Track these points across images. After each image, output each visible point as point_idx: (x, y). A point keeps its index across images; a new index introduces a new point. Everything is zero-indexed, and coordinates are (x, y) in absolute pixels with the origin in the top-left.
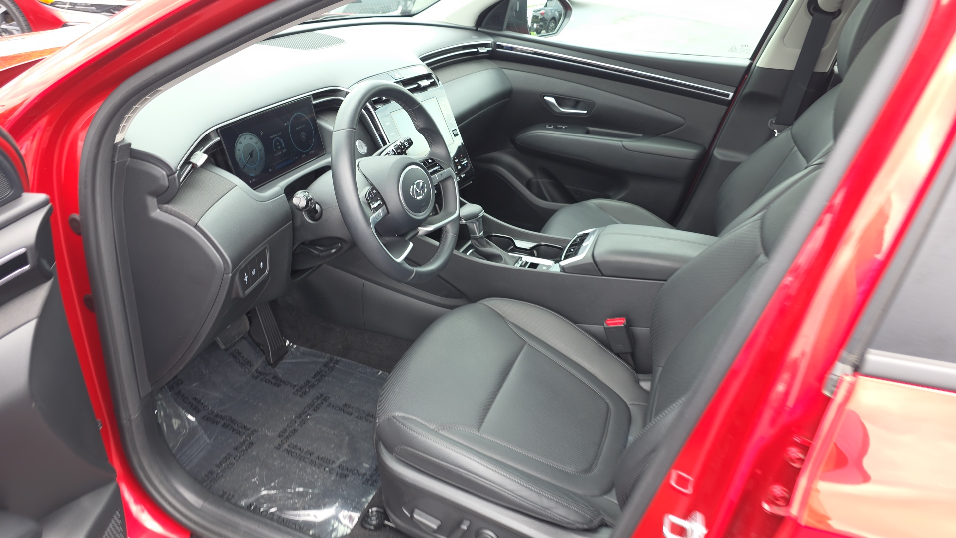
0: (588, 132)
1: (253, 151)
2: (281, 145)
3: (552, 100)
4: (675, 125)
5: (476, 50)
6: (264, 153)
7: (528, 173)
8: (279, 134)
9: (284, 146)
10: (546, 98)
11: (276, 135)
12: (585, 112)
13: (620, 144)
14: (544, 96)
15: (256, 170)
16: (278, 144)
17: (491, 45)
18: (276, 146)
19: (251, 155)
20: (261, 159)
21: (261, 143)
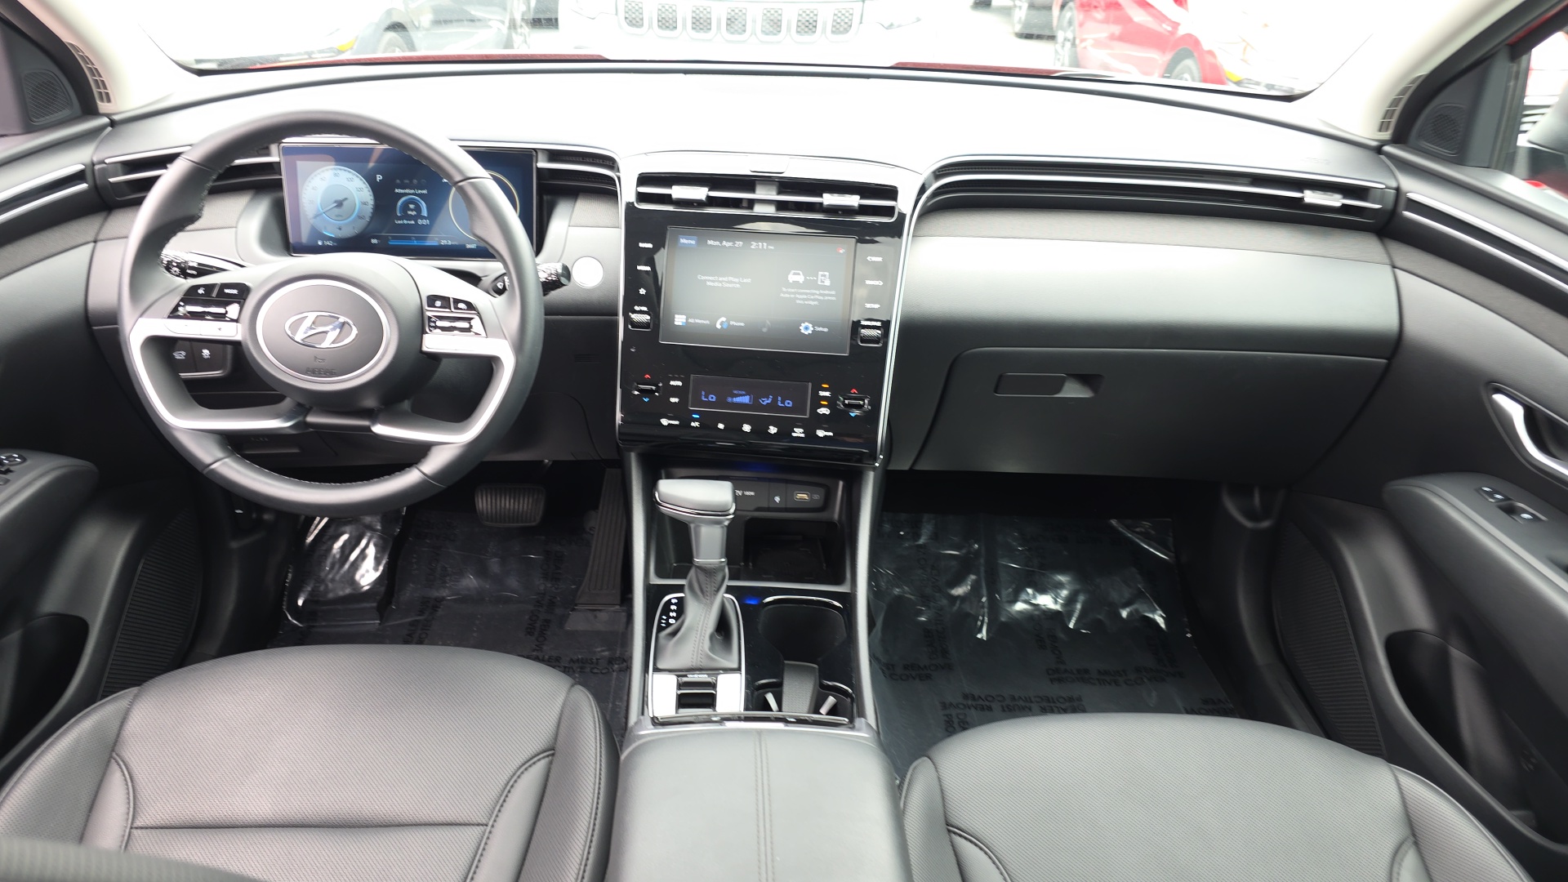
1: (346, 199)
2: (418, 209)
3: (1516, 413)
5: (1291, 194)
6: (371, 210)
8: (420, 191)
9: (425, 213)
10: (1500, 399)
11: (412, 191)
15: (340, 229)
16: (412, 206)
17: (1376, 192)
18: (405, 207)
19: (340, 204)
20: (360, 217)
21: (371, 193)
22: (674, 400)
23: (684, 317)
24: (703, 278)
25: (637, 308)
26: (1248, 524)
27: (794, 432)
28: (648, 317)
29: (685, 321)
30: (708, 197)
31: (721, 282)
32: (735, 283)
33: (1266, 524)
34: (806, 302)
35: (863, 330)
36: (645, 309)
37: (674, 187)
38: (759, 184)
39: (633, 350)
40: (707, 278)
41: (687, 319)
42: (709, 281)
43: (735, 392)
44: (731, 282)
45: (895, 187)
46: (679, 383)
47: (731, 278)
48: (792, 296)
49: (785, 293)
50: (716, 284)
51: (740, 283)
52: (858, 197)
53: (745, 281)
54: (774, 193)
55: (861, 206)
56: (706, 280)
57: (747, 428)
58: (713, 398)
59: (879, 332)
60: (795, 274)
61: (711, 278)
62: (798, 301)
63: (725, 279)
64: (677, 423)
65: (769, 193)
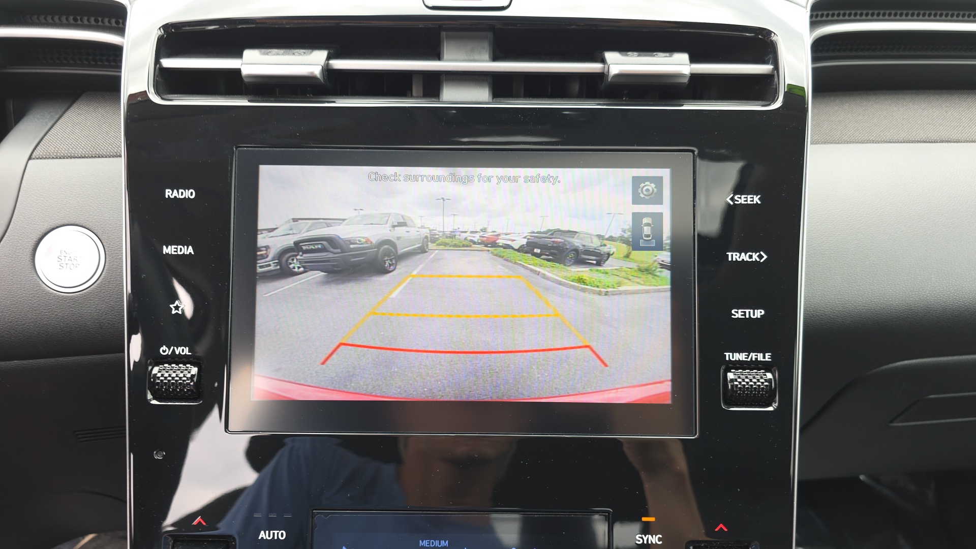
25: (164, 350)
28: (194, 370)
30: (328, 71)
35: (730, 376)
36: (185, 351)
37: (248, 53)
38: (449, 38)
39: (158, 457)
45: (766, 33)
46: (281, 535)
52: (684, 57)
54: (486, 56)
55: (694, 77)
59: (769, 376)
65: (472, 58)
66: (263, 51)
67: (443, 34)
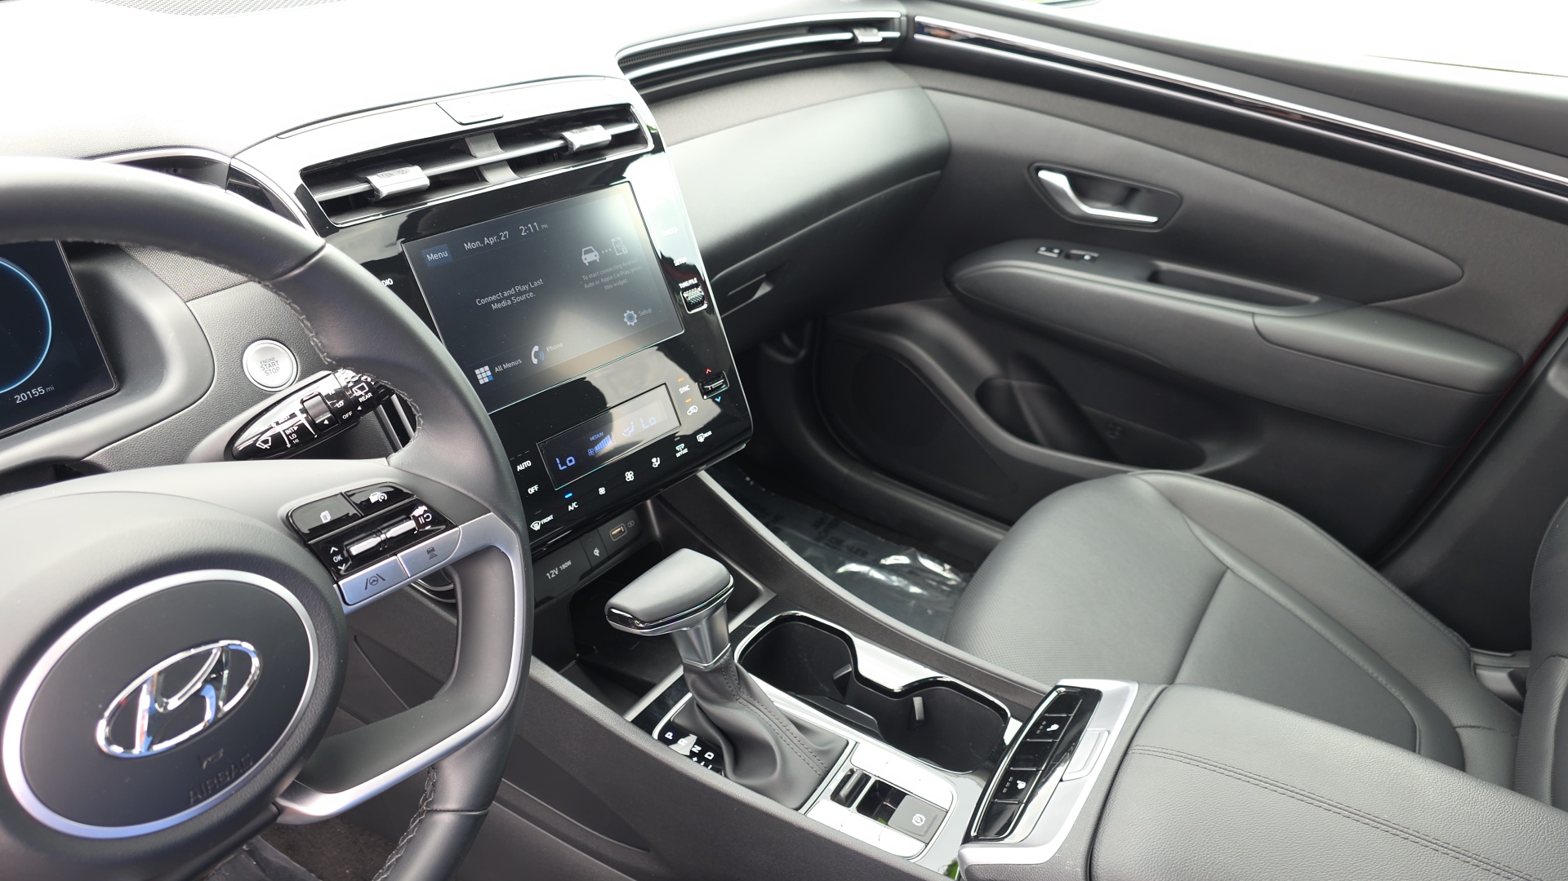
0: (1155, 278)
3: (1060, 181)
4: (1427, 281)
5: (847, 36)
7: (984, 364)
10: (1043, 175)
12: (1153, 219)
13: (1246, 321)
14: (1039, 169)
17: (897, 22)
22: (531, 490)
23: (487, 368)
24: (484, 301)
26: (789, 361)
27: (678, 452)
29: (489, 373)
30: (431, 179)
31: (509, 297)
32: (525, 292)
33: (803, 353)
34: (615, 285)
35: (685, 295)
37: (371, 177)
40: (489, 299)
41: (492, 370)
42: (493, 302)
43: (592, 438)
44: (520, 293)
46: (528, 463)
47: (518, 288)
48: (597, 283)
49: (588, 282)
50: (504, 303)
51: (531, 290)
52: (599, 128)
53: (536, 284)
54: (499, 149)
55: (613, 137)
56: (489, 304)
57: (630, 476)
58: (571, 461)
59: (698, 290)
60: (587, 252)
61: (494, 298)
62: (607, 287)
63: (512, 291)
64: (550, 518)
65: (492, 151)
66: (380, 174)
67: (467, 140)
